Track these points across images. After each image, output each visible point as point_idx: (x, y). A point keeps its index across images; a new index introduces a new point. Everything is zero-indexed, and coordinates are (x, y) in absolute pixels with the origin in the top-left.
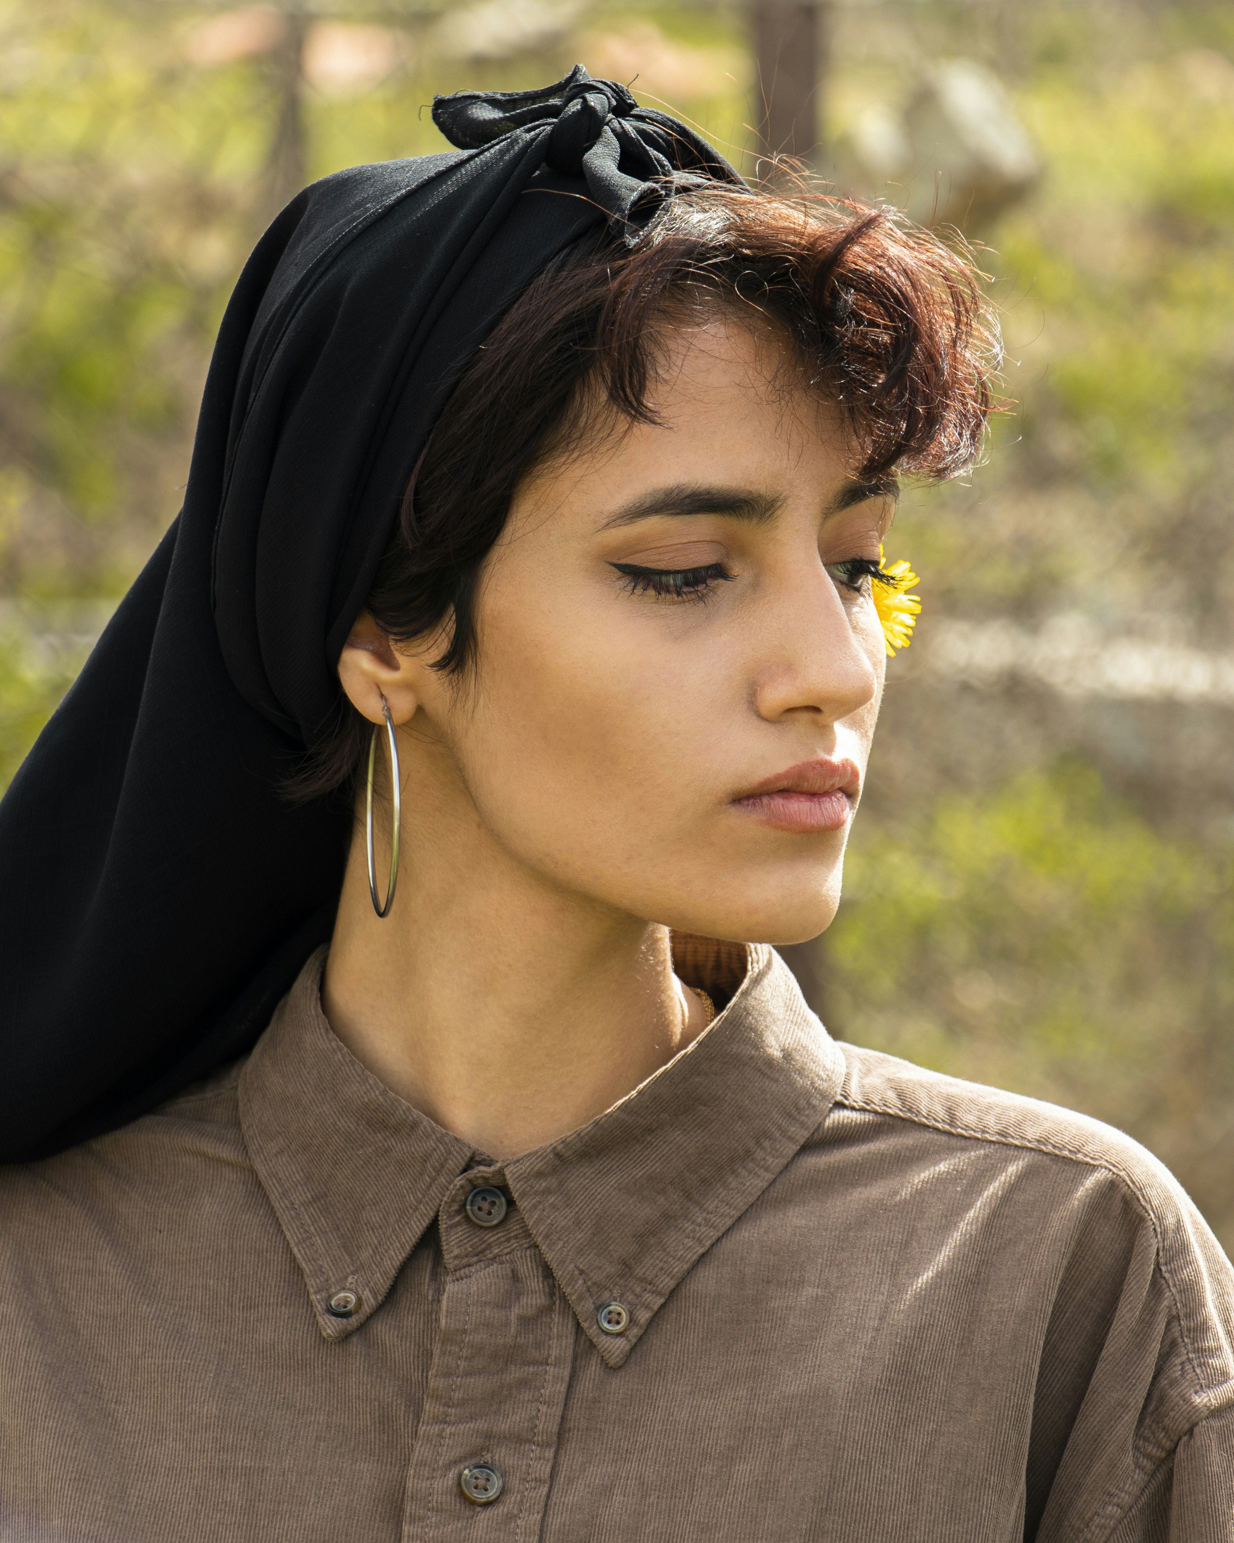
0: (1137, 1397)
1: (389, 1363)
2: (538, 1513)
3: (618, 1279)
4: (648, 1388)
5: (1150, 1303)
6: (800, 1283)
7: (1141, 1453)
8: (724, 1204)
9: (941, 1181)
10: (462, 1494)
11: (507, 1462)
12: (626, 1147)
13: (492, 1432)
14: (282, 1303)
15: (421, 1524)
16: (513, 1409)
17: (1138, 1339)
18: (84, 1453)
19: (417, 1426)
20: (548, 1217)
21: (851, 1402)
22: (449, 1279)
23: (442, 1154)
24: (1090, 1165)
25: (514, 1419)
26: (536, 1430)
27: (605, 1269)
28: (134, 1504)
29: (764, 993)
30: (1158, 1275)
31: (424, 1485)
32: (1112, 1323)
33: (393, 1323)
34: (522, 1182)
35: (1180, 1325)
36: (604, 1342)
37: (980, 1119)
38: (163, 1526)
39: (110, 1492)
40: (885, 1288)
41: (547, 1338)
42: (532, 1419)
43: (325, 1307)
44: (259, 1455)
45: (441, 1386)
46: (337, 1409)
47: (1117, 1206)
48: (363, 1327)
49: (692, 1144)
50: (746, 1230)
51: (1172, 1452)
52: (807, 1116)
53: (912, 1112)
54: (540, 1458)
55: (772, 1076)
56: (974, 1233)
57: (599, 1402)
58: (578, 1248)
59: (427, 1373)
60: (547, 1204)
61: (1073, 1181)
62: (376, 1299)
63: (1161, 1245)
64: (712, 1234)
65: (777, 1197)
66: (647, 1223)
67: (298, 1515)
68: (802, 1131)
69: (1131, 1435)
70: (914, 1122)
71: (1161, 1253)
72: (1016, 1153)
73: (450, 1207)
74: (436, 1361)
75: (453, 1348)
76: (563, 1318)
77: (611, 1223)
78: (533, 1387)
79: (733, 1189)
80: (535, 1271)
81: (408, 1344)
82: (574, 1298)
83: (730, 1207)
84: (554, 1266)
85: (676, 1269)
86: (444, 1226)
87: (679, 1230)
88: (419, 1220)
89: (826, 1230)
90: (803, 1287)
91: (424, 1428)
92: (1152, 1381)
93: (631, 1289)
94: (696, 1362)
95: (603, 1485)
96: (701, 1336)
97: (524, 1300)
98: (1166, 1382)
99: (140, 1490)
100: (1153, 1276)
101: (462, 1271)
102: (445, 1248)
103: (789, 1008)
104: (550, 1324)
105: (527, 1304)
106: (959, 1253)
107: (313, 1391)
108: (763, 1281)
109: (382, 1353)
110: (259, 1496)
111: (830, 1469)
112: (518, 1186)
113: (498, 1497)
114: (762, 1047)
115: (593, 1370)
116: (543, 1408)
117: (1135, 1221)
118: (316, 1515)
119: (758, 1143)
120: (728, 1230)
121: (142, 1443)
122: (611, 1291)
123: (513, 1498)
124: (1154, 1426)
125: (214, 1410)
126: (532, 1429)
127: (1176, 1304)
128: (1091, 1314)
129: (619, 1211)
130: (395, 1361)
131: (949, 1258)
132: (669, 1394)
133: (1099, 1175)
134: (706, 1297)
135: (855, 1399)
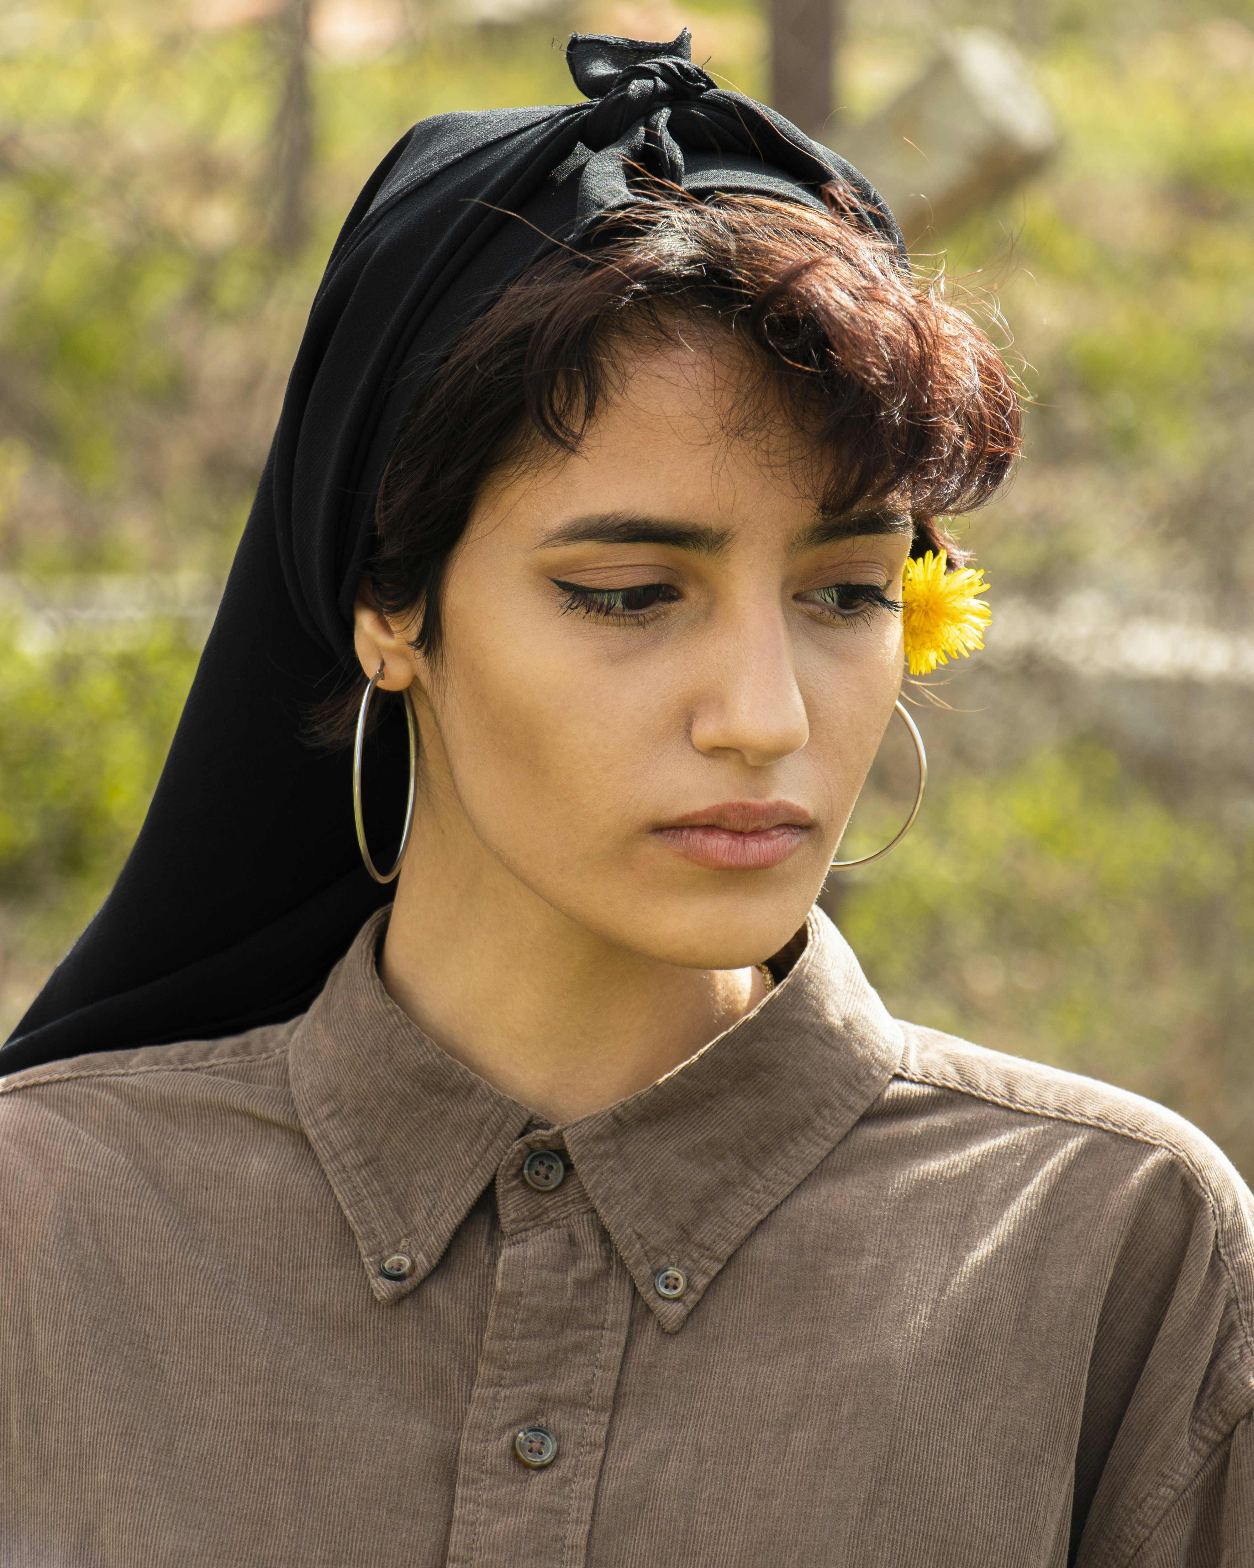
0: (1194, 1379)
1: (442, 1326)
2: (593, 1477)
3: (675, 1245)
4: (705, 1354)
5: (1208, 1285)
6: (860, 1252)
7: (1197, 1435)
8: (783, 1172)
9: (1000, 1156)
10: (516, 1457)
11: (561, 1425)
12: (685, 1112)
13: (547, 1395)
14: (333, 1265)
15: (474, 1486)
16: (569, 1373)
17: (1196, 1321)
18: (130, 1406)
19: (471, 1390)
20: (607, 1181)
21: (911, 1373)
22: (505, 1243)
23: (500, 1118)
24: (1150, 1144)
25: (569, 1383)
26: (591, 1395)
27: (663, 1234)
28: (182, 1456)
29: (825, 962)
30: (1217, 1258)
31: (478, 1447)
32: (1169, 1304)
33: (447, 1286)
34: (581, 1146)
35: (1238, 1308)
36: (661, 1307)
37: (1039, 1095)
38: (212, 1479)
39: (157, 1445)
40: (944, 1261)
41: (603, 1302)
42: (587, 1383)
43: (378, 1270)
44: (310, 1410)
45: (496, 1348)
46: (389, 1373)
47: (1176, 1189)
48: (416, 1290)
49: (752, 1110)
50: (805, 1198)
51: (1230, 1436)
52: (867, 1086)
53: (972, 1087)
54: (595, 1423)
55: (833, 1045)
56: (1034, 1208)
57: (655, 1367)
58: (636, 1212)
59: (482, 1336)
60: (605, 1168)
61: (1132, 1159)
62: (430, 1262)
63: (1220, 1227)
64: (770, 1201)
65: (836, 1167)
66: (706, 1189)
67: (349, 1473)
68: (862, 1100)
69: (1188, 1417)
70: (973, 1096)
71: (1220, 1236)
72: (1075, 1129)
73: (507, 1171)
74: (492, 1323)
75: (509, 1310)
76: (620, 1282)
77: (669, 1188)
78: (588, 1351)
79: (792, 1157)
80: (592, 1235)
81: (463, 1307)
82: (631, 1262)
83: (789, 1175)
84: (611, 1229)
85: (735, 1235)
86: (501, 1190)
87: (738, 1197)
88: (475, 1184)
89: (886, 1201)
90: (863, 1256)
91: (478, 1391)
92: (1209, 1364)
93: (688, 1254)
94: (753, 1328)
95: (659, 1451)
96: (758, 1302)
97: (581, 1264)
98: (1224, 1365)
99: (188, 1442)
100: (1212, 1258)
101: (519, 1236)
102: (502, 1211)
103: (849, 979)
104: (606, 1288)
105: (584, 1267)
106: (1019, 1228)
107: (365, 1354)
108: (822, 1248)
109: (436, 1316)
110: (310, 1452)
111: (889, 1438)
112: (577, 1149)
113: (552, 1461)
114: (823, 1015)
115: (649, 1336)
116: (599, 1373)
117: (1194, 1203)
118: (368, 1472)
119: (818, 1112)
120: (787, 1197)
121: (189, 1394)
122: (668, 1256)
123: (568, 1462)
124: (1211, 1409)
125: (265, 1363)
126: (587, 1393)
127: (1234, 1287)
128: (1149, 1295)
129: (678, 1175)
130: (448, 1324)
131: (1009, 1233)
132: (726, 1360)
133: (1159, 1155)
134: (764, 1264)
135: (915, 1370)
